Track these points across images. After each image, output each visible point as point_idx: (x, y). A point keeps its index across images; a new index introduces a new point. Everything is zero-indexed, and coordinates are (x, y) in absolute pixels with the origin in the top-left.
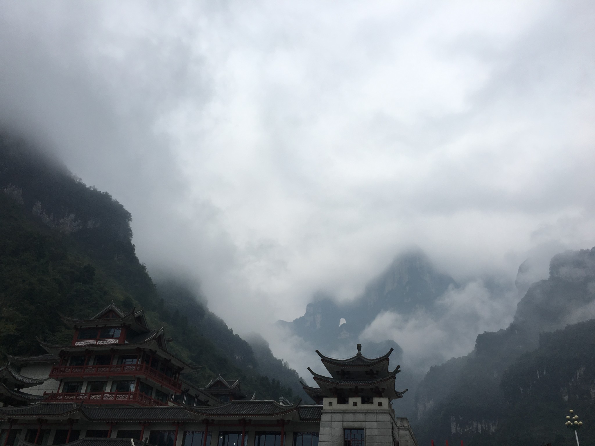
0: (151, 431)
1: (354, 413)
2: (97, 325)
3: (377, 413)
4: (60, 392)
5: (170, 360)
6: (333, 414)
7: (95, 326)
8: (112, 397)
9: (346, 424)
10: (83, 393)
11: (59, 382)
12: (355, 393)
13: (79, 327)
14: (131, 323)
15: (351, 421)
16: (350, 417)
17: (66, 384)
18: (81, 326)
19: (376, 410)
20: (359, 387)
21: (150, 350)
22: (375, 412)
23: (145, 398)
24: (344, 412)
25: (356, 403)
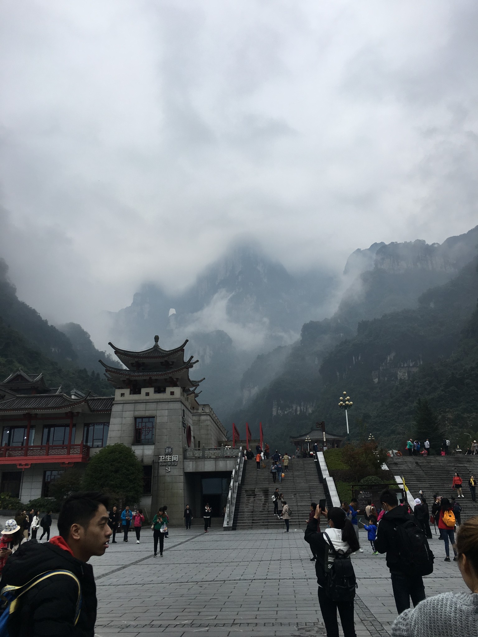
1: (146, 402)
3: (169, 402)
6: (125, 404)
9: (138, 414)
12: (148, 383)
15: (142, 410)
16: (141, 407)
19: (168, 399)
20: (153, 378)
22: (167, 400)
24: (136, 402)
25: (149, 393)
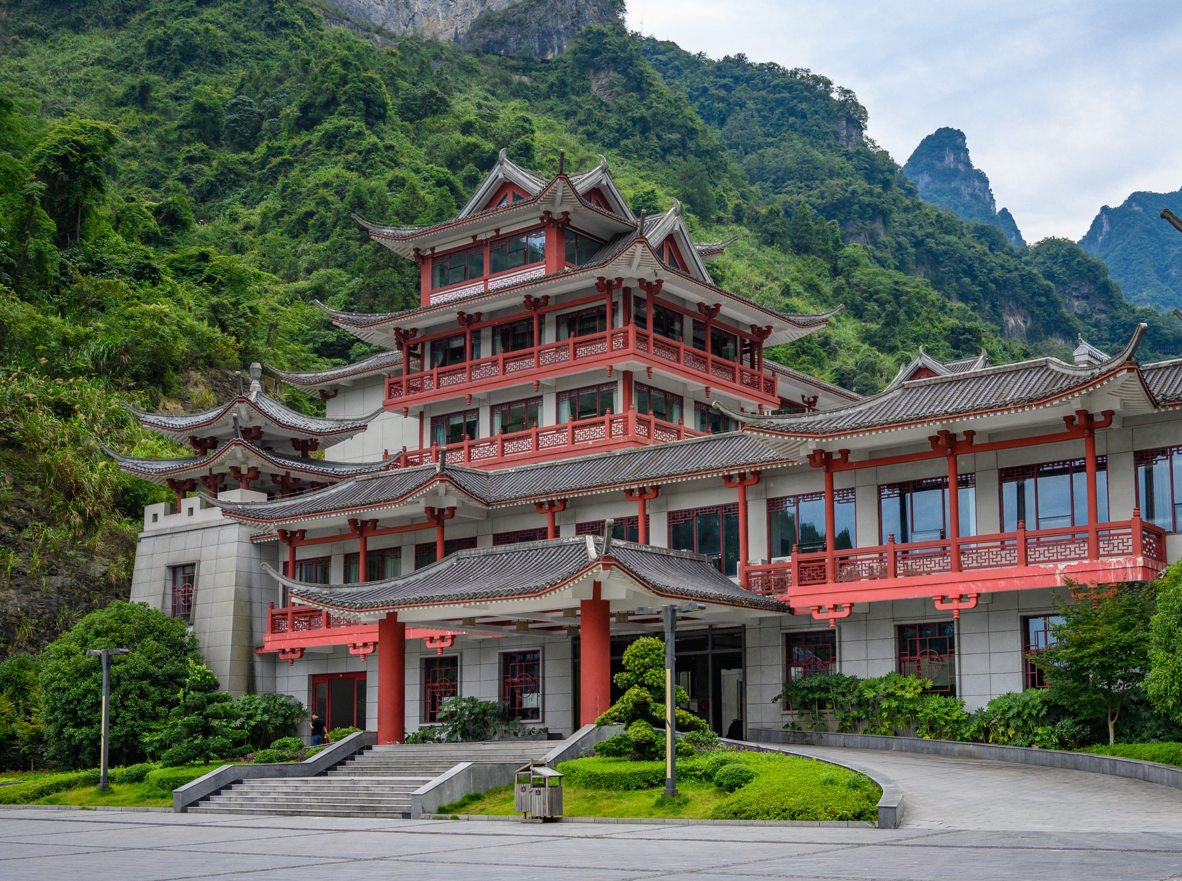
0: (669, 513)
2: (474, 237)
4: (427, 445)
5: (718, 306)
7: (471, 241)
8: (563, 438)
10: (485, 441)
11: (417, 421)
13: (429, 252)
14: (567, 208)
17: (436, 422)
18: (433, 249)
21: (641, 281)
23: (658, 427)
